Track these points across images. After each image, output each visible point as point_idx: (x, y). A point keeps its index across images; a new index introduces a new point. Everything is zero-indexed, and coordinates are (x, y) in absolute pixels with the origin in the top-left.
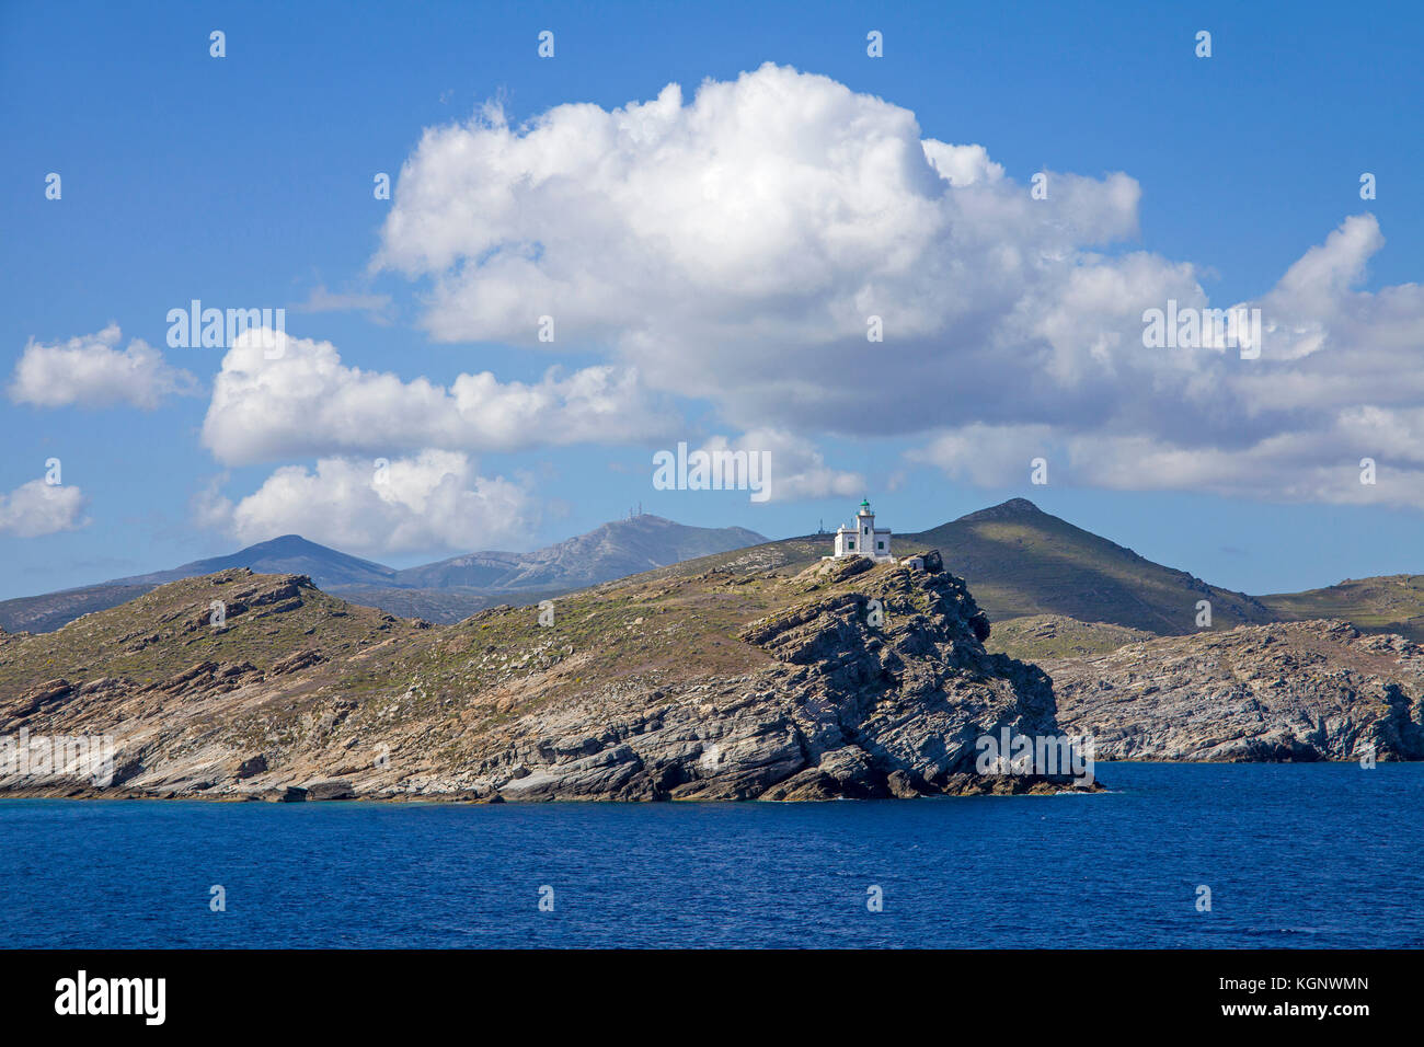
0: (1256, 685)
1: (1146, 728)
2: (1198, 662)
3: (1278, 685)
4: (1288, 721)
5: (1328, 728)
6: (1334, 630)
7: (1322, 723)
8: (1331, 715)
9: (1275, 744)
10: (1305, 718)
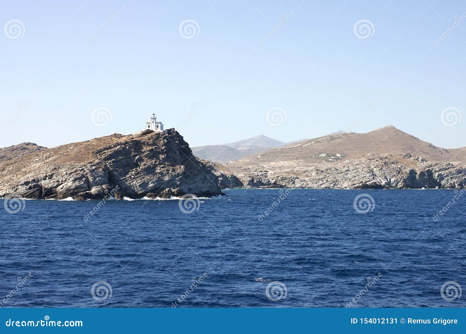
0: (375, 169)
1: (340, 180)
2: (362, 163)
3: (380, 169)
4: (381, 179)
5: (391, 180)
6: (405, 155)
7: (390, 179)
8: (393, 177)
9: (370, 185)
10: (386, 178)
